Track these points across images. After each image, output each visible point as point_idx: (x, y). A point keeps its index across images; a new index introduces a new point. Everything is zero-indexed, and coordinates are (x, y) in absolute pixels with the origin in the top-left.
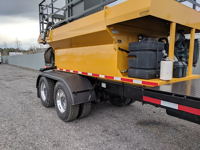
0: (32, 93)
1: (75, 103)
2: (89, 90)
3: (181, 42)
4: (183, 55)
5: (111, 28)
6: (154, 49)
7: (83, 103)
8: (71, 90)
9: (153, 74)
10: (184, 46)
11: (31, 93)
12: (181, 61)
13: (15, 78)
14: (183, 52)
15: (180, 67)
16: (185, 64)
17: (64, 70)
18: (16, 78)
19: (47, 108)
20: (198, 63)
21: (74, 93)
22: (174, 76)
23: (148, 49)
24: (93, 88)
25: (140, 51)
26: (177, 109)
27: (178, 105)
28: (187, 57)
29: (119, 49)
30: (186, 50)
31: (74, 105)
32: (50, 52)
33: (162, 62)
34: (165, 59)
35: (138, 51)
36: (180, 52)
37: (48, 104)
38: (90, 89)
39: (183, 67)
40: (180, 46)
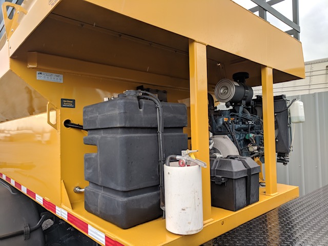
3: (244, 102)
5: (30, 66)
6: (144, 125)
14: (252, 128)
15: (234, 178)
16: (253, 164)
23: (118, 125)
25: (105, 131)
35: (102, 131)
36: (242, 128)
39: (245, 175)
40: (243, 113)
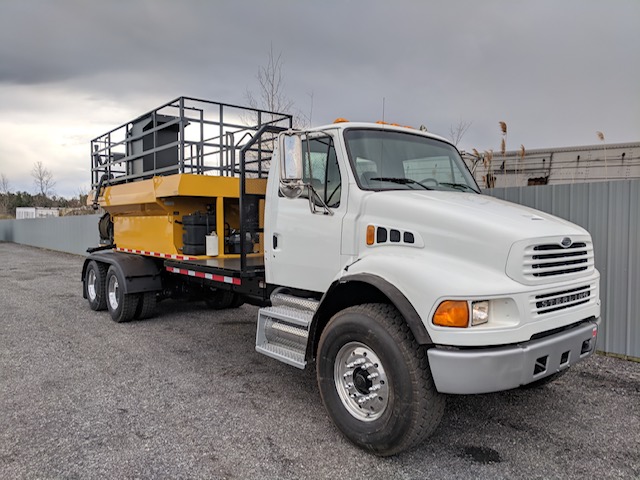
1: (128, 291)
2: (150, 276)
9: (201, 250)
17: (126, 250)
24: (158, 273)
31: (126, 293)
32: (106, 221)
37: (98, 304)
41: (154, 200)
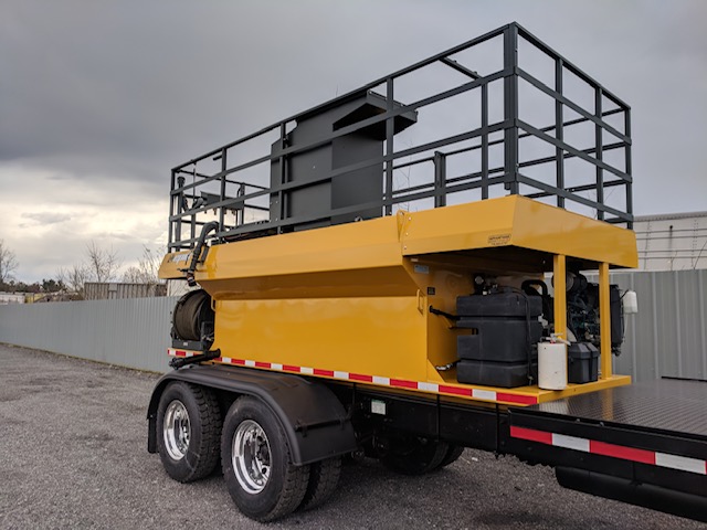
0: (112, 439)
1: (303, 460)
2: (337, 423)
3: (579, 291)
4: (586, 324)
5: (412, 261)
6: (519, 314)
7: (320, 462)
8: (291, 421)
9: (521, 374)
10: (586, 302)
11: (107, 438)
12: (584, 340)
13: (20, 387)
15: (582, 357)
16: (594, 349)
17: (250, 363)
18: (24, 387)
19: (185, 486)
20: (623, 344)
21: (298, 430)
22: (571, 380)
23: (506, 314)
24: (348, 417)
25: (486, 318)
26: (588, 450)
27: (588, 441)
28: (596, 331)
29: (432, 310)
30: (591, 312)
31: (299, 464)
32: (195, 305)
33: (542, 346)
34: (548, 338)
35: (482, 318)
36: (578, 318)
37: (193, 470)
38: (342, 418)
39: (588, 357)
40: (578, 301)
41: (399, 261)
